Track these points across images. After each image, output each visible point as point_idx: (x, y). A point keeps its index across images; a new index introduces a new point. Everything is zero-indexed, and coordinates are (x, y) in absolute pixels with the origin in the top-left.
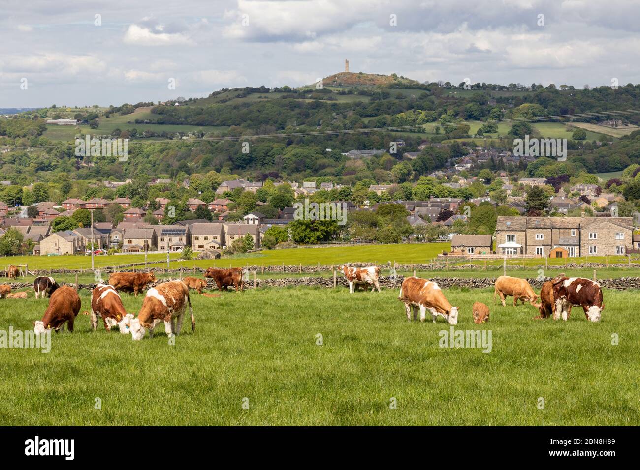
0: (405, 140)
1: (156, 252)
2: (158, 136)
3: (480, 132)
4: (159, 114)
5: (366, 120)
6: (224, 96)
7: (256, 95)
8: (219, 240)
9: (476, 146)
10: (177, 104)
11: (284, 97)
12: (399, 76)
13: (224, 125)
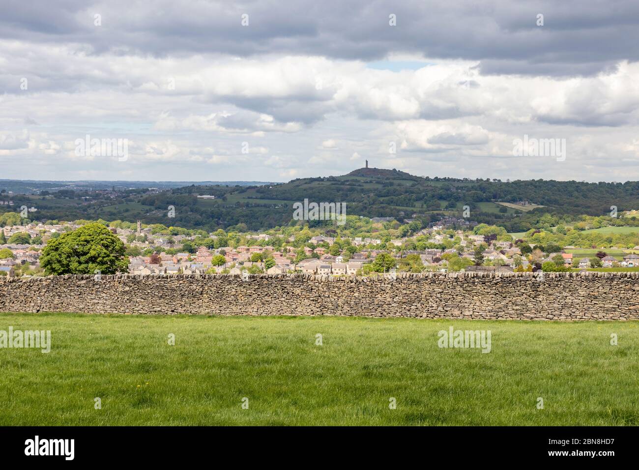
0: (404, 212)
2: (261, 206)
3: (447, 208)
4: (261, 193)
5: (381, 199)
6: (297, 183)
7: (317, 183)
9: (445, 216)
10: (271, 187)
11: (332, 184)
12: (397, 170)
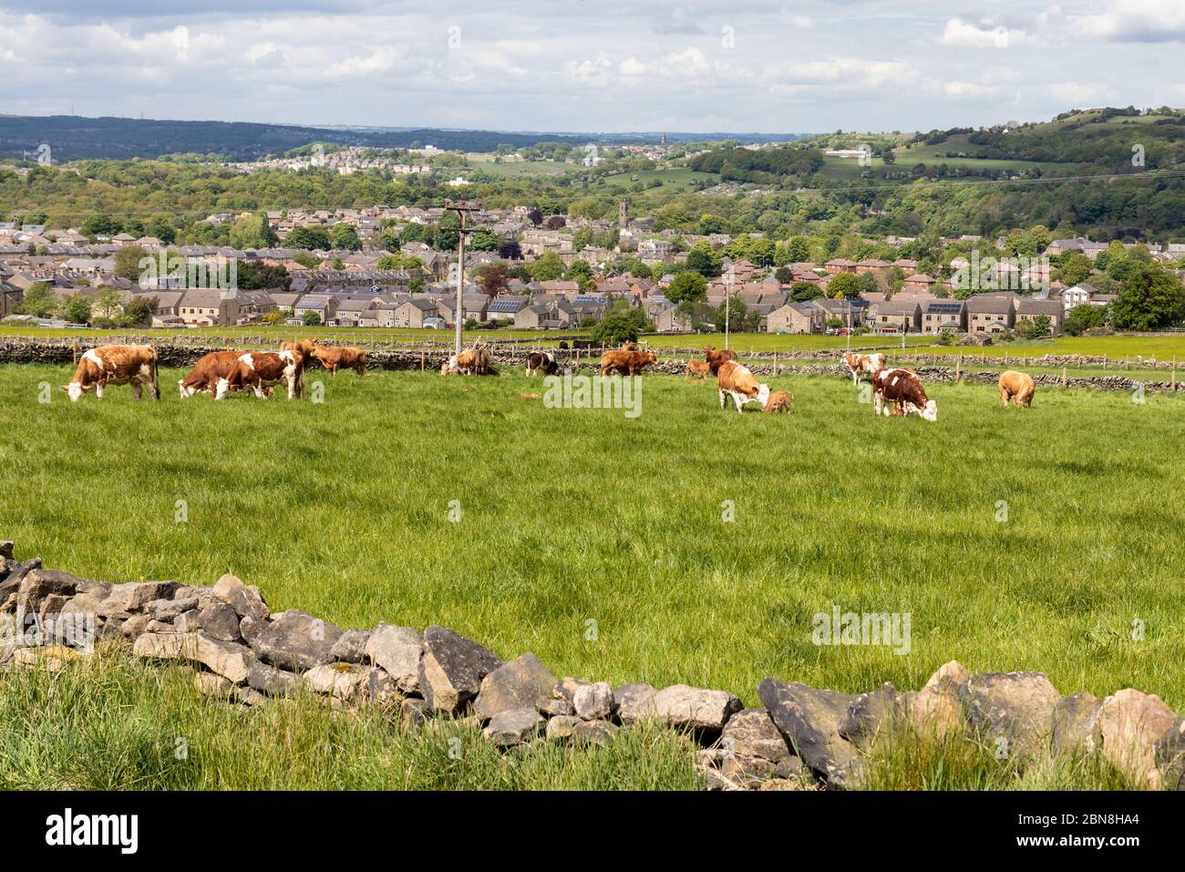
1: (918, 334)
2: (977, 175)
4: (981, 144)
6: (1074, 118)
7: (1120, 119)
8: (1005, 321)
10: (1006, 131)
13: (1071, 161)
